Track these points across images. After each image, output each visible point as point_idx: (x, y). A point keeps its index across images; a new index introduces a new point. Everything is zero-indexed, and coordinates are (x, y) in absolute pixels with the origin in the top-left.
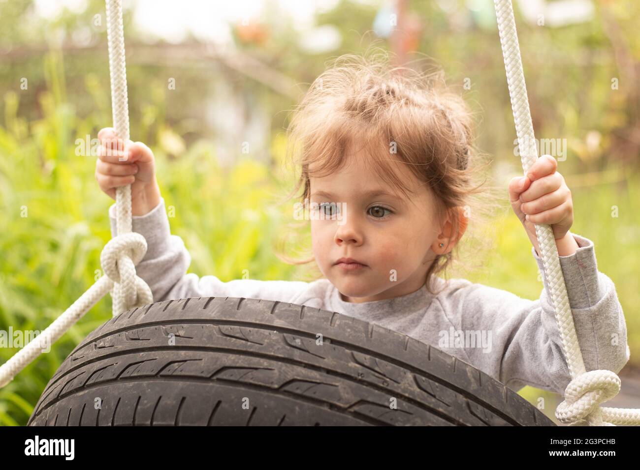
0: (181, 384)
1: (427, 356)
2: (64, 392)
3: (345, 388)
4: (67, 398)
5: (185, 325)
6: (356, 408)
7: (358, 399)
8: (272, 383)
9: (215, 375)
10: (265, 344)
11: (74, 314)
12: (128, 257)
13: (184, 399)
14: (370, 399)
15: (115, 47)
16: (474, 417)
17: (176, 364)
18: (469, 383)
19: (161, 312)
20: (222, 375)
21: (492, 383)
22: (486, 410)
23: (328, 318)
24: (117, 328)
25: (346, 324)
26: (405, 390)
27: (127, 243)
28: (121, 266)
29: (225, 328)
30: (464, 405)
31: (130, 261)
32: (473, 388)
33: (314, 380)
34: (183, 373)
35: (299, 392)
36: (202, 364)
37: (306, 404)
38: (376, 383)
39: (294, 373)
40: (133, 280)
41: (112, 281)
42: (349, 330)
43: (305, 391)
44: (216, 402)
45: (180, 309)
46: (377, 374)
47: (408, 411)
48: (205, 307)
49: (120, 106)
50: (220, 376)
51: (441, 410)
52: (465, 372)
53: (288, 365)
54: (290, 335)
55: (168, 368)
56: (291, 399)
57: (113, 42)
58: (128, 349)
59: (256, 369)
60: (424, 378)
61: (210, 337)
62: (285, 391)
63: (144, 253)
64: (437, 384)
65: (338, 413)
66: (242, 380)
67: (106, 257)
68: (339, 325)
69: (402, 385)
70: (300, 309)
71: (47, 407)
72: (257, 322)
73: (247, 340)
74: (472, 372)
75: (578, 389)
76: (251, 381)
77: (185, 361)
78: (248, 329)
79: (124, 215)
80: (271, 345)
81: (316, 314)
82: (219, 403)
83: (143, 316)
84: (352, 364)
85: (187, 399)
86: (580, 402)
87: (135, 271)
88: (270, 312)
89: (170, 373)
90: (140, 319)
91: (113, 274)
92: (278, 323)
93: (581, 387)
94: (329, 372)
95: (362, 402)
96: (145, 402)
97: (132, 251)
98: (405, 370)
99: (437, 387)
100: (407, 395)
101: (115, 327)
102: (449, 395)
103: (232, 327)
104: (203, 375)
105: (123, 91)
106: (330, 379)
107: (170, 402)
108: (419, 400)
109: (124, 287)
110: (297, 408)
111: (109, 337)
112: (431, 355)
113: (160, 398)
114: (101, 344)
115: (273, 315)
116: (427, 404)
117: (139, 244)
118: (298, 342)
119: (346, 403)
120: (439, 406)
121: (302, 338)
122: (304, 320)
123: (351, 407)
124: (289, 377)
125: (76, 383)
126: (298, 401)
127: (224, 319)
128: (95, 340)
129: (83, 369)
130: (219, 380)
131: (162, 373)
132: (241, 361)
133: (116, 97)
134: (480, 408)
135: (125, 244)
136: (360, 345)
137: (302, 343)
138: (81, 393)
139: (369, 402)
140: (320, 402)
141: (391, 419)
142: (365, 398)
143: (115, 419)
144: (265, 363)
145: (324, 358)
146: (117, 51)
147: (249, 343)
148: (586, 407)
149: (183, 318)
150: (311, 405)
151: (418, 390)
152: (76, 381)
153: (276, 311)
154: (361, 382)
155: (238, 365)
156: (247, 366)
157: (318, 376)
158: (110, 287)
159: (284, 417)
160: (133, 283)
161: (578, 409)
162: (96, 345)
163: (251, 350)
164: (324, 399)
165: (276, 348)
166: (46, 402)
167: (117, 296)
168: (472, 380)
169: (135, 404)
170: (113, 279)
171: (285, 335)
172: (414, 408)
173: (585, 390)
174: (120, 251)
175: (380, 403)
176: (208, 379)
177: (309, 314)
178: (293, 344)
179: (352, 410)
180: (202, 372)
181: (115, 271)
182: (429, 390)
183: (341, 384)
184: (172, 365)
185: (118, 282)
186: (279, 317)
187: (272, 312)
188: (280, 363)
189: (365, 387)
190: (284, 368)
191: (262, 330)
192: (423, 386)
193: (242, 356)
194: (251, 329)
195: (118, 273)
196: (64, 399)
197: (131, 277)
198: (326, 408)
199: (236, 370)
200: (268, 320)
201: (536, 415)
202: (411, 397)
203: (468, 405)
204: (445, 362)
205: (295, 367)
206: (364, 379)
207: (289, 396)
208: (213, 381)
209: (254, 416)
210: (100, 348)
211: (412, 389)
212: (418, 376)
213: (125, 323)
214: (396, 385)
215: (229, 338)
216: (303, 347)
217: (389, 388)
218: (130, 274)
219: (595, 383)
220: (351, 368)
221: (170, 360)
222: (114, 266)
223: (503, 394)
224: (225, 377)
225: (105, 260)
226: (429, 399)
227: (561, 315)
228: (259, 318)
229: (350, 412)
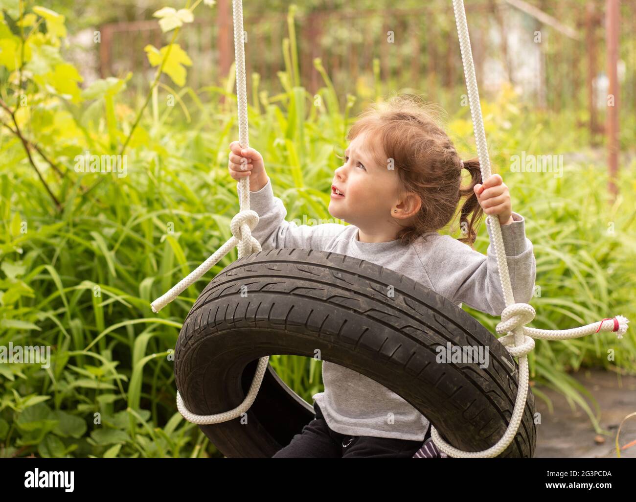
0: (273, 296)
1: (413, 287)
2: (207, 300)
3: (363, 302)
4: (209, 304)
5: (278, 264)
6: (368, 313)
7: (370, 308)
8: (323, 297)
9: (292, 292)
10: (321, 276)
11: (214, 258)
12: (246, 225)
13: (274, 304)
14: (377, 309)
15: (241, 98)
16: (437, 323)
17: (271, 285)
18: (437, 304)
19: (265, 256)
20: (296, 292)
21: (451, 305)
22: (445, 319)
23: (358, 263)
24: (239, 265)
25: (368, 267)
26: (398, 305)
27: (246, 216)
28: (242, 230)
29: (300, 266)
30: (432, 315)
31: (248, 227)
32: (438, 306)
33: (346, 297)
34: (274, 290)
35: (337, 302)
36: (285, 285)
37: (341, 309)
38: (381, 300)
39: (336, 292)
40: (249, 239)
41: (237, 240)
42: (369, 270)
43: (341, 302)
44: (291, 307)
45: (276, 255)
46: (382, 295)
47: (398, 316)
48: (290, 254)
49: (243, 134)
50: (294, 292)
51: (417, 317)
52: (435, 298)
53: (333, 288)
54: (335, 271)
55: (266, 287)
56: (332, 306)
57: (240, 95)
58: (245, 276)
59: (315, 289)
60: (409, 299)
61: (291, 271)
62: (330, 302)
63: (257, 222)
64: (417, 303)
65: (358, 315)
66: (306, 295)
67: (234, 224)
68: (364, 267)
69: (396, 302)
70: (343, 257)
71: (197, 309)
72: (318, 263)
73: (311, 273)
74: (439, 298)
75: (508, 313)
76: (312, 296)
77: (276, 283)
78: (313, 267)
79: (245, 199)
80: (324, 276)
81: (352, 260)
82: (293, 306)
83: (255, 258)
84: (369, 289)
85: (275, 304)
86: (509, 321)
87: (251, 234)
88: (326, 257)
89: (267, 290)
90: (253, 259)
91: (238, 235)
92: (330, 264)
93: (509, 312)
94: (355, 292)
95: (372, 310)
96: (252, 305)
97: (250, 220)
98: (399, 294)
99: (417, 304)
100: (398, 308)
101: (239, 264)
102: (423, 309)
103: (304, 265)
104: (285, 291)
105: (245, 124)
106: (356, 296)
107: (266, 305)
108: (405, 311)
109: (244, 243)
110: (336, 311)
111: (235, 270)
112: (416, 287)
113: (261, 303)
114: (230, 274)
115: (327, 260)
116: (409, 313)
117: (254, 217)
118: (340, 275)
119: (363, 310)
120: (417, 315)
121: (343, 273)
122: (345, 263)
123: (366, 312)
124: (333, 294)
125: (214, 296)
126: (337, 307)
127: (300, 261)
128: (227, 272)
129: (219, 287)
130: (294, 294)
131: (263, 290)
132: (307, 284)
133: (241, 128)
134: (441, 318)
135: (245, 217)
136: (375, 279)
137: (342, 276)
138: (217, 301)
139: (376, 310)
140: (349, 309)
141: (388, 320)
142: (374, 308)
143: (235, 315)
144: (320, 286)
145: (353, 285)
146: (242, 101)
147: (312, 275)
148: (512, 324)
149: (277, 260)
150: (344, 310)
151: (406, 305)
152: (214, 294)
153: (330, 258)
154: (373, 299)
155: (305, 287)
156: (310, 287)
157: (349, 295)
158: (236, 243)
159: (328, 316)
160: (250, 241)
161: (507, 325)
162: (227, 274)
163: (313, 279)
164: (351, 307)
165: (327, 278)
166: (196, 307)
167: (240, 249)
168: (439, 302)
169: (247, 307)
170: (237, 238)
171: (333, 271)
172: (402, 315)
173: (512, 314)
174: (242, 221)
175: (383, 311)
176: (288, 294)
177: (348, 260)
178: (337, 276)
179: (366, 314)
180: (285, 290)
181: (239, 233)
182: (412, 306)
183: (361, 299)
184: (268, 285)
185: (241, 240)
186: (331, 261)
187: (327, 258)
188: (328, 286)
189: (374, 302)
190: (330, 289)
191: (320, 268)
192: (409, 304)
193: (307, 282)
194: (315, 267)
195: (241, 234)
196: (207, 304)
197: (248, 237)
198: (351, 312)
199: (303, 289)
200: (324, 263)
201: (477, 325)
202: (400, 309)
203: (434, 316)
204: (424, 291)
205: (337, 289)
206: (375, 297)
207: (332, 304)
208: (290, 295)
209: (312, 315)
210: (229, 276)
211: (402, 305)
212: (406, 297)
213: (244, 262)
214: (393, 301)
215: (301, 272)
216: (342, 278)
217: (388, 303)
218: (248, 235)
219: (517, 310)
220: (368, 291)
221: (268, 283)
222: (238, 230)
223: (457, 312)
224: (297, 293)
225: (233, 226)
226: (411, 311)
227: (501, 269)
228: (319, 261)
229: (365, 315)
